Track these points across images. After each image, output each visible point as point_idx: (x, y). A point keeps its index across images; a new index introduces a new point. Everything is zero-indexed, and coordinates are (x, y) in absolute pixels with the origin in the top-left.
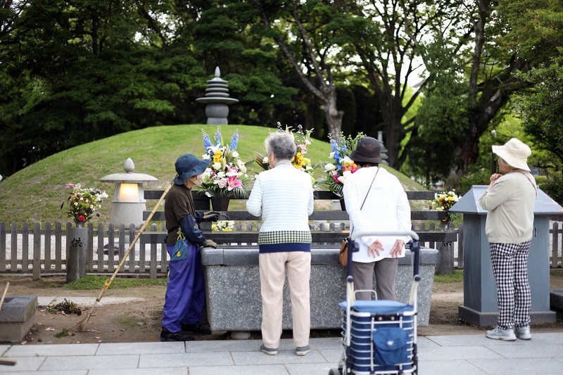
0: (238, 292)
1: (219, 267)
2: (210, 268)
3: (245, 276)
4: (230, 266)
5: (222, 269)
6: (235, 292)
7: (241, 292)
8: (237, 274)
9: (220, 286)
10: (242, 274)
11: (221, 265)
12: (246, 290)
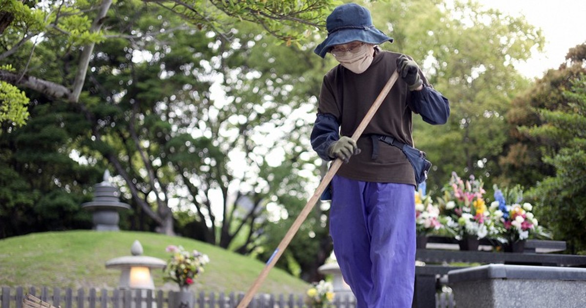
0: (515, 304)
1: (501, 280)
2: (495, 280)
3: (520, 289)
4: (509, 279)
5: (503, 282)
6: (513, 304)
7: (517, 304)
8: (514, 288)
9: (502, 298)
10: (517, 287)
11: (503, 279)
12: (521, 302)
